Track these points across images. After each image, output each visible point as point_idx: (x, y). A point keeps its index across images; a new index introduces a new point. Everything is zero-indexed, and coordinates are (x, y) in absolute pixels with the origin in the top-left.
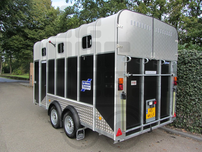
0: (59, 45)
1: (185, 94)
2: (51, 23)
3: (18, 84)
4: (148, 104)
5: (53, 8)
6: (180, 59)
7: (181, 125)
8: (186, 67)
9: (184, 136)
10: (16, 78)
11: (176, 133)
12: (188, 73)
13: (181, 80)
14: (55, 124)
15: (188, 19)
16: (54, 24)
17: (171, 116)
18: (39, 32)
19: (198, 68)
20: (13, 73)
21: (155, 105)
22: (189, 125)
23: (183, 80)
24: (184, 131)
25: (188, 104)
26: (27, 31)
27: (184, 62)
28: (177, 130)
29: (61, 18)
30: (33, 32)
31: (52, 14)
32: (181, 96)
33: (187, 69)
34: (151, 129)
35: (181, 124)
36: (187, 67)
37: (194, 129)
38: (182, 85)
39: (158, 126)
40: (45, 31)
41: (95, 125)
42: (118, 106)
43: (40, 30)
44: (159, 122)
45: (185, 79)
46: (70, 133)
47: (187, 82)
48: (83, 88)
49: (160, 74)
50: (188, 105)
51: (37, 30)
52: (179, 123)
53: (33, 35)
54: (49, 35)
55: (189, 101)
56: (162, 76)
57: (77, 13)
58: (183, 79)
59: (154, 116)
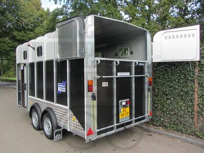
0: (38, 48)
1: (162, 93)
2: (41, 25)
3: (7, 87)
4: (121, 104)
5: (43, 9)
7: (159, 124)
9: (160, 134)
10: (7, 81)
11: (154, 131)
14: (36, 126)
15: (174, 20)
17: (147, 115)
19: (173, 68)
20: (4, 75)
21: (128, 105)
22: (165, 123)
24: (162, 129)
26: (15, 33)
28: (155, 128)
31: (42, 16)
34: (125, 128)
35: (159, 122)
37: (170, 126)
39: (133, 125)
40: (34, 32)
41: (70, 125)
42: (88, 106)
43: (29, 32)
44: (134, 121)
45: (161, 79)
46: (48, 134)
48: (59, 90)
49: (133, 75)
50: (165, 104)
55: (165, 100)
56: (135, 77)
57: (66, 14)
58: (159, 79)
59: (129, 115)
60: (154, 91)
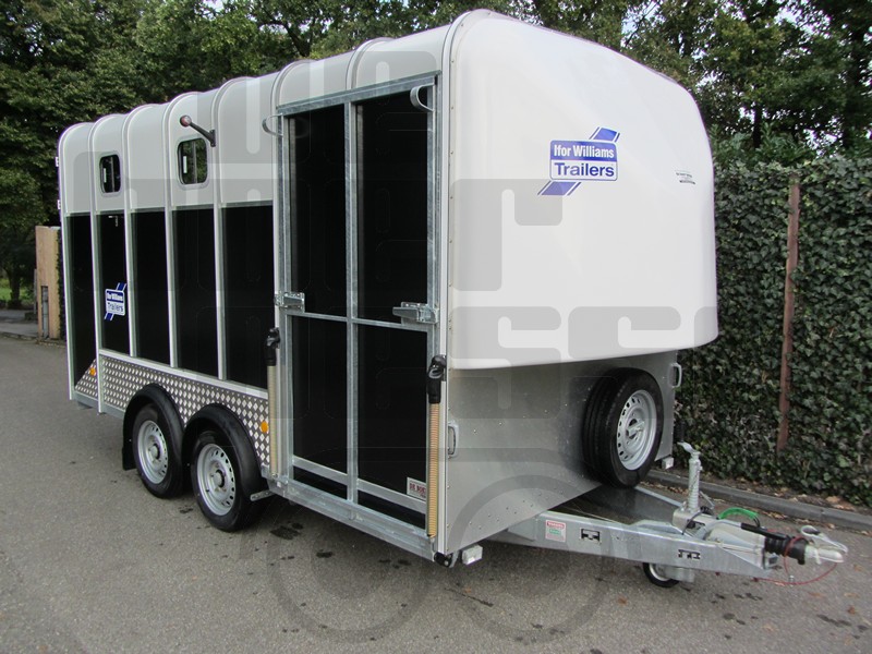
1: (841, 347)
6: (820, 199)
7: (825, 482)
8: (846, 233)
9: (852, 528)
11: (812, 515)
12: (858, 259)
13: (826, 290)
16: (137, 42)
18: (65, 81)
22: (861, 480)
23: (833, 290)
24: (839, 503)
25: (854, 392)
27: (839, 212)
28: (806, 502)
29: (171, 15)
30: (31, 77)
32: (823, 357)
33: (854, 242)
35: (827, 477)
36: (853, 233)
38: (828, 312)
40: (93, 75)
43: (65, 72)
45: (841, 285)
47: (850, 297)
50: (854, 396)
51: (52, 68)
52: (812, 474)
53: (35, 93)
54: (114, 93)
55: (860, 377)
58: (831, 286)
60: (802, 340)
